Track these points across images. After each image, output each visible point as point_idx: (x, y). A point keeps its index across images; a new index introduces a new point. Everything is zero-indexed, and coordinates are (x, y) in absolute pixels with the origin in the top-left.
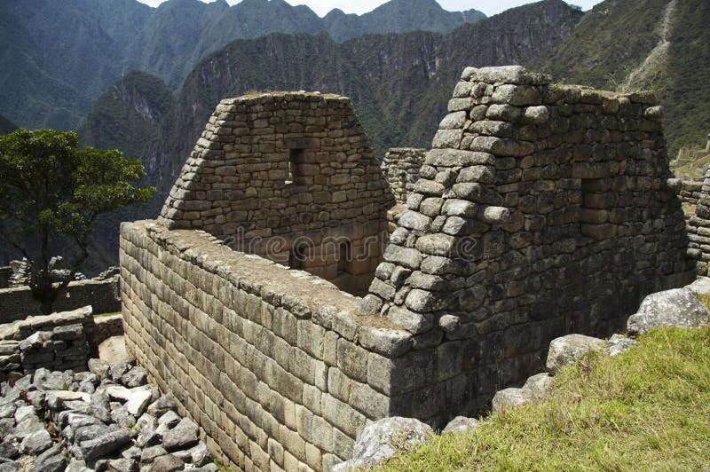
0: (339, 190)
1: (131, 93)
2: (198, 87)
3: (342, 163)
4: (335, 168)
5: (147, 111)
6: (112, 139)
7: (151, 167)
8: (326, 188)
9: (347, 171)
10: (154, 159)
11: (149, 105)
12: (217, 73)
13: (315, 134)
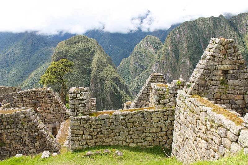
0: (50, 114)
1: (147, 44)
2: (171, 40)
3: (50, 107)
4: (48, 108)
5: (153, 50)
6: (140, 60)
7: (154, 70)
8: (46, 113)
9: (52, 109)
10: (155, 67)
11: (153, 48)
12: (178, 35)
13: (40, 100)
